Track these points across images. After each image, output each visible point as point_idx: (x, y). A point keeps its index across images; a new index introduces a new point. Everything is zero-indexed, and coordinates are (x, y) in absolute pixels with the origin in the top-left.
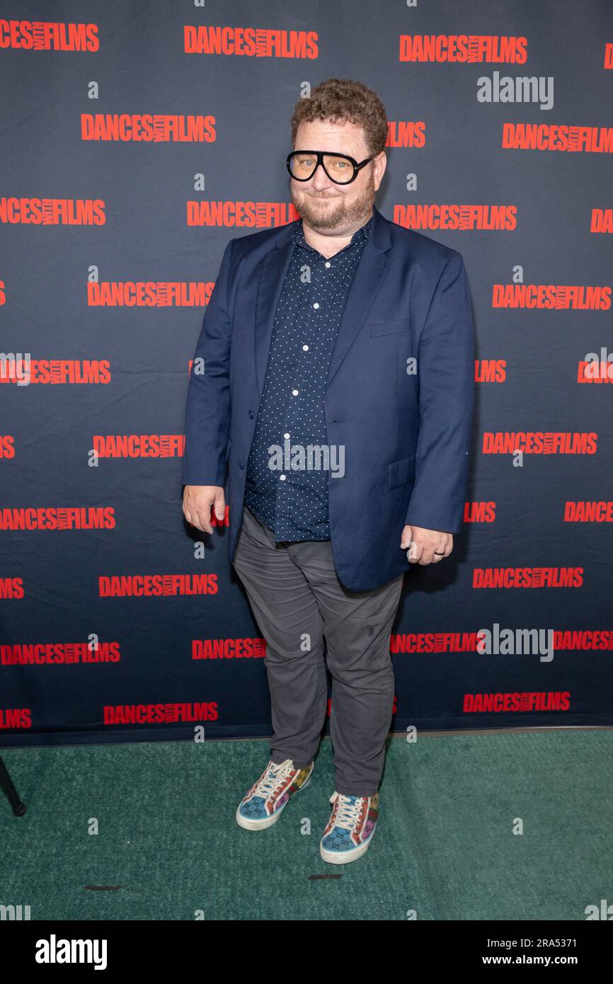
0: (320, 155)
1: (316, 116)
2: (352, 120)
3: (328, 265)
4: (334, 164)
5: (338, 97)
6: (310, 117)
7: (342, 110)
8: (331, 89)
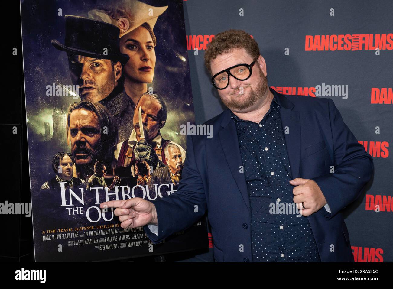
0: (228, 71)
1: (217, 54)
2: (236, 47)
3: (261, 126)
4: (237, 72)
5: (224, 40)
6: (214, 56)
7: (229, 45)
8: (218, 38)
